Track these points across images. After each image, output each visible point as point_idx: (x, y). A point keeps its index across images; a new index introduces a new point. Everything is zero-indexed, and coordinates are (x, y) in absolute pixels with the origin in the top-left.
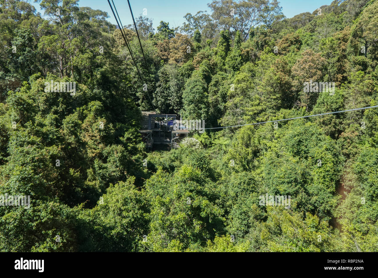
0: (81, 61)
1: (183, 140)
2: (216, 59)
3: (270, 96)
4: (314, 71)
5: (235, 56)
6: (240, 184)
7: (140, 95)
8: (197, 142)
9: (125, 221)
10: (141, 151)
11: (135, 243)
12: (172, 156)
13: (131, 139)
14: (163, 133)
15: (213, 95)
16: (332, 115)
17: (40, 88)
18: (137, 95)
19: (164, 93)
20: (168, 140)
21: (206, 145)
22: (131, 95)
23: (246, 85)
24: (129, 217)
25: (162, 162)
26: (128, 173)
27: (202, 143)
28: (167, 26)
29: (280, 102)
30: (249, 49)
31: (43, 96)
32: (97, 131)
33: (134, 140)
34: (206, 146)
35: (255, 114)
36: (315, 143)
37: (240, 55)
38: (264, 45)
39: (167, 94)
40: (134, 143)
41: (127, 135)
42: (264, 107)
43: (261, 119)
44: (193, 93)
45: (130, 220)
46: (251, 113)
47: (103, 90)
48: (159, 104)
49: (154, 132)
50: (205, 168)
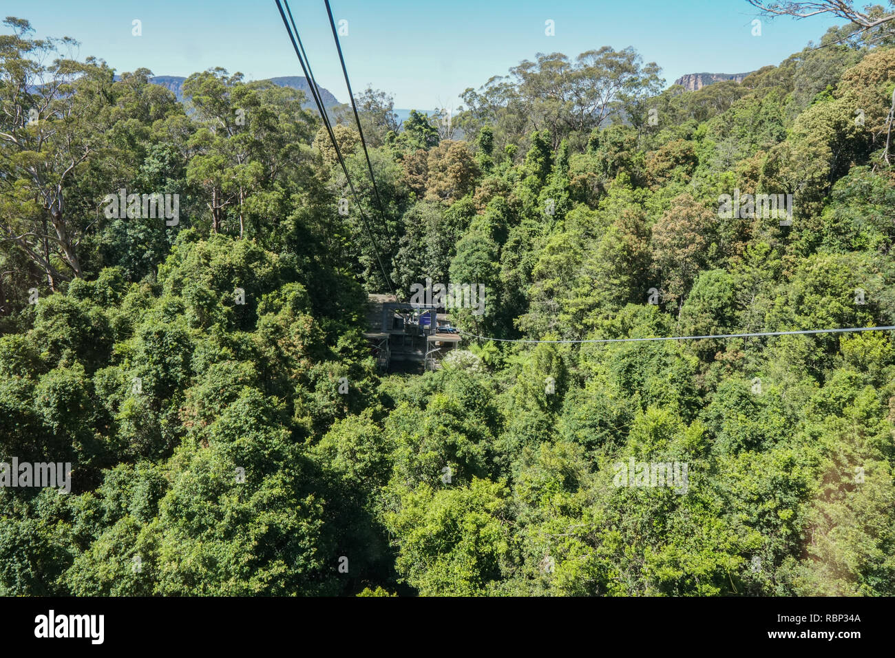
0: (265, 205)
1: (449, 355)
2: (521, 192)
3: (609, 278)
4: (689, 235)
5: (556, 190)
6: (525, 428)
7: (367, 260)
8: (475, 360)
9: (358, 466)
10: (369, 373)
11: (371, 497)
12: (425, 385)
13: (350, 350)
14: (410, 339)
15: (510, 269)
16: (711, 320)
17: (202, 261)
18: (360, 261)
19: (415, 258)
20: (420, 353)
21: (493, 365)
22: (350, 259)
23: (566, 257)
24: (364, 460)
25: (408, 394)
26: (350, 410)
27: (484, 361)
28: (424, 120)
29: (627, 290)
30: (586, 176)
31: (207, 274)
32: (298, 336)
33: (356, 351)
34: (492, 367)
35: (582, 310)
36: (655, 369)
37: (566, 189)
38: (617, 167)
39: (420, 260)
40: (355, 358)
41: (342, 342)
42: (597, 299)
43: (591, 320)
44: (470, 265)
45: (366, 465)
46: (573, 310)
47: (298, 254)
48: (404, 281)
49: (392, 336)
50: (479, 405)
